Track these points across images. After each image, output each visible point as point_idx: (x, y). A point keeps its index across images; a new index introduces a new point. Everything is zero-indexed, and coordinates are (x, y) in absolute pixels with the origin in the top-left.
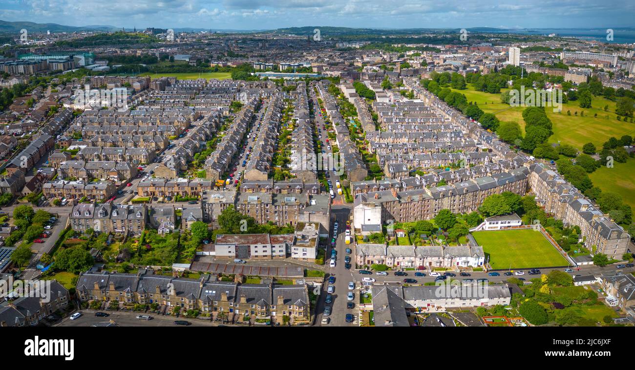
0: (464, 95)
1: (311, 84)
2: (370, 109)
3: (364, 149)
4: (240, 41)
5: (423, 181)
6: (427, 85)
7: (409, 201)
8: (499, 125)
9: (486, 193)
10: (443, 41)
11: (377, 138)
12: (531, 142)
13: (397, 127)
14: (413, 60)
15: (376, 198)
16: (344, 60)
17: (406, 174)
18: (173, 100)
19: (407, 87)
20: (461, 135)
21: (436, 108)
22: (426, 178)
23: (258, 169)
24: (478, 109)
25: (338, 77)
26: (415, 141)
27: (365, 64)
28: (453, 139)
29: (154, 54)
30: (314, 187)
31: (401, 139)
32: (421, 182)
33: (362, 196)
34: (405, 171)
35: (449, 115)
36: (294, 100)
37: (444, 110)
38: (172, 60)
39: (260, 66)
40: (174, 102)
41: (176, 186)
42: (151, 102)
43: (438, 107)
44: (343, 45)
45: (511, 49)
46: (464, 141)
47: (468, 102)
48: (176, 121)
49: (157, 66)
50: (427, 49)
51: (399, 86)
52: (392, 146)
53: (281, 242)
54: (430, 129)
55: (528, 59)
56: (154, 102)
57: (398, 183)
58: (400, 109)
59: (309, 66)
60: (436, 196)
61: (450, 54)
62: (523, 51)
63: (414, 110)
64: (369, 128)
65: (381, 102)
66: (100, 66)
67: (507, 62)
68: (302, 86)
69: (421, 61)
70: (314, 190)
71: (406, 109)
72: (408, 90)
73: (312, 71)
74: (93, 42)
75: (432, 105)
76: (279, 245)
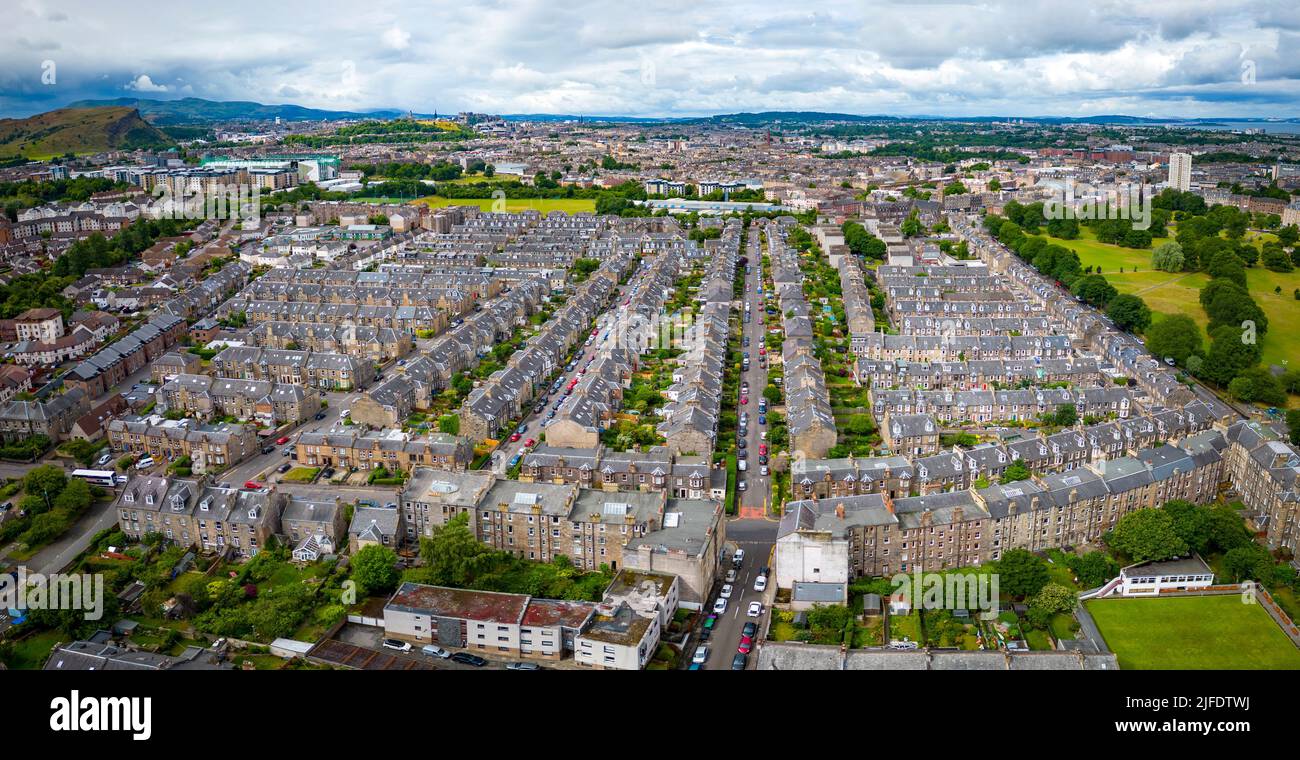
0: (1074, 251)
1: (757, 224)
2: (870, 283)
3: (843, 374)
4: (634, 139)
5: (972, 462)
6: (998, 230)
7: (927, 523)
8: (1150, 322)
9: (1124, 499)
10: (1036, 142)
11: (875, 348)
12: (1223, 365)
13: (925, 323)
14: (972, 177)
15: (838, 515)
16: (832, 176)
17: (932, 439)
18: (454, 254)
19: (956, 235)
20: (1066, 344)
21: (1015, 280)
22: (977, 456)
23: (577, 420)
24: (1103, 283)
25: (813, 211)
26: (961, 357)
27: (873, 185)
28: (1049, 353)
29: (457, 162)
30: (696, 473)
31: (929, 353)
32: (966, 464)
33: (805, 508)
34: (931, 435)
35: (1040, 295)
36: (709, 259)
37: (1030, 286)
38: (490, 173)
39: (658, 187)
40: (455, 257)
41: (377, 448)
42: (411, 255)
43: (1018, 279)
44: (836, 148)
45: (1174, 158)
46: (1072, 359)
47: (1083, 267)
48: (442, 298)
49: (452, 185)
50: (1000, 156)
51: (939, 231)
52: (907, 368)
53: (551, 622)
54: (997, 329)
55: (1208, 178)
56: (416, 255)
57: (907, 469)
58: (934, 282)
59: (758, 187)
60: (998, 511)
61: (1048, 167)
62: (1196, 161)
63: (966, 284)
64: (861, 324)
65: (896, 264)
66: (346, 182)
67: (1166, 184)
68: (733, 230)
69: (989, 180)
70: (695, 479)
71: (948, 281)
72: (958, 240)
73: (762, 199)
74: (351, 138)
75: (1005, 273)
76: (541, 629)
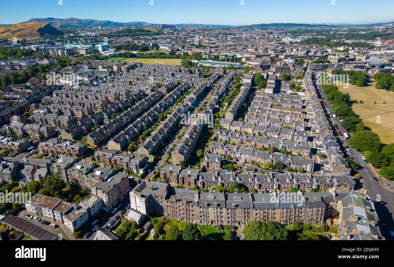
1: (230, 71)
11: (228, 125)
17: (218, 165)
18: (123, 81)
23: (115, 141)
27: (287, 57)
31: (247, 129)
33: (145, 183)
38: (158, 49)
39: (206, 55)
51: (298, 78)
54: (281, 123)
59: (241, 56)
60: (201, 204)
63: (286, 102)
64: (229, 115)
68: (216, 74)
70: (134, 165)
73: (239, 61)
